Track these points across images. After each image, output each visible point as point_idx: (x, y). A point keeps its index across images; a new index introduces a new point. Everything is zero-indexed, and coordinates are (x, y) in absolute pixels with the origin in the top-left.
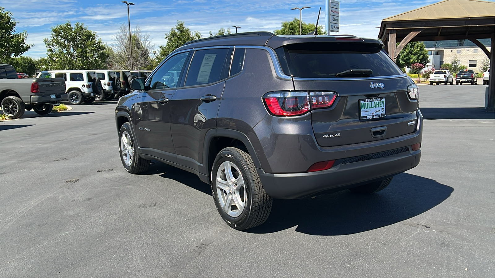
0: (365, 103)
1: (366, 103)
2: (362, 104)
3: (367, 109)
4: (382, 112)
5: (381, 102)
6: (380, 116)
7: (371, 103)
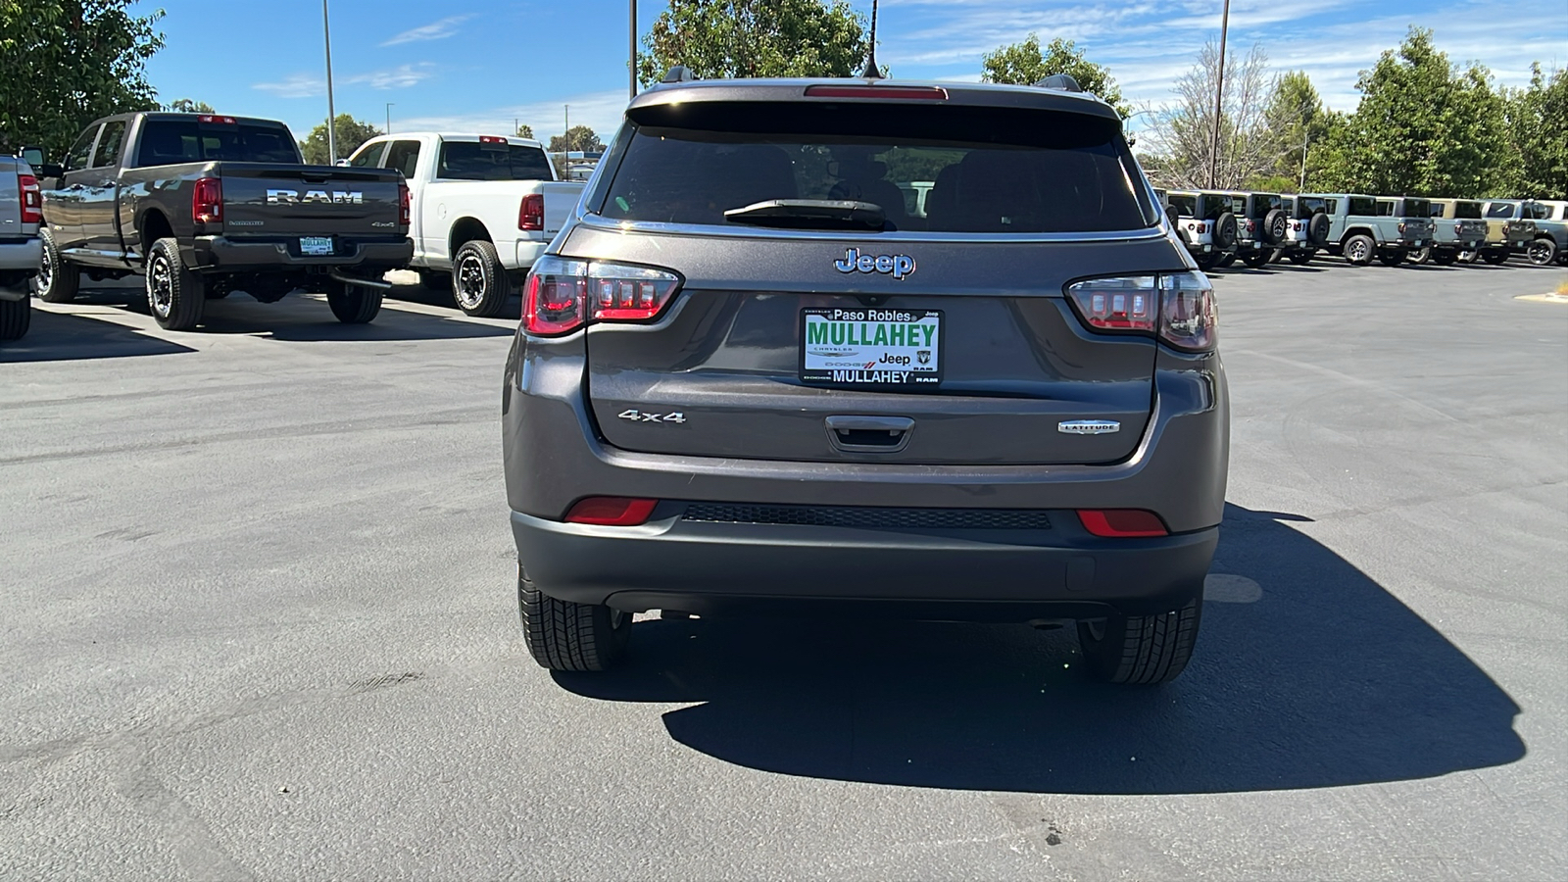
0: (830, 323)
1: (834, 326)
2: (813, 325)
3: (841, 346)
4: (920, 366)
5: (918, 327)
6: (905, 378)
7: (864, 326)
